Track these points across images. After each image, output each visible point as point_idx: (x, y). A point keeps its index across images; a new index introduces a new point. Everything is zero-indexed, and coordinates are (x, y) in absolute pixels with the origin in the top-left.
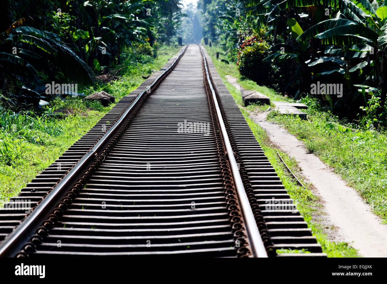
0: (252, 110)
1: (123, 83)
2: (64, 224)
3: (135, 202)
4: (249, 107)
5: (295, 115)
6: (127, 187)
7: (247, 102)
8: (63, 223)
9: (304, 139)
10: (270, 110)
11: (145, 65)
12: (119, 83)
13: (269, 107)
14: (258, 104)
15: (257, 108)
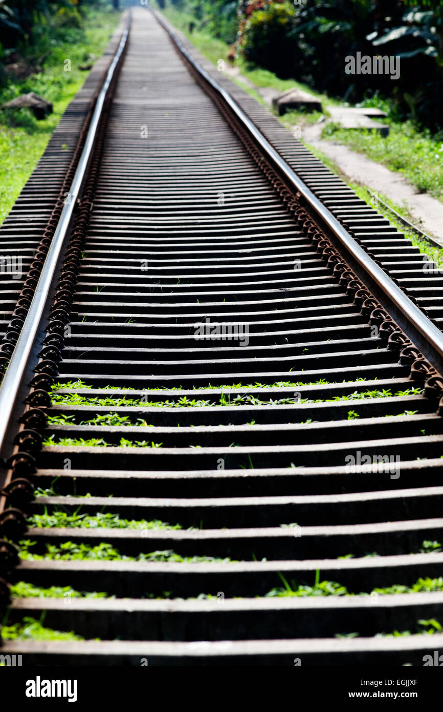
0: (293, 121)
1: (52, 78)
2: (82, 317)
3: (181, 279)
4: (286, 116)
5: (370, 130)
6: (153, 255)
7: (283, 108)
8: (80, 314)
9: (401, 170)
10: (323, 121)
11: (75, 47)
12: (45, 78)
13: (322, 117)
14: (303, 111)
15: (302, 118)
